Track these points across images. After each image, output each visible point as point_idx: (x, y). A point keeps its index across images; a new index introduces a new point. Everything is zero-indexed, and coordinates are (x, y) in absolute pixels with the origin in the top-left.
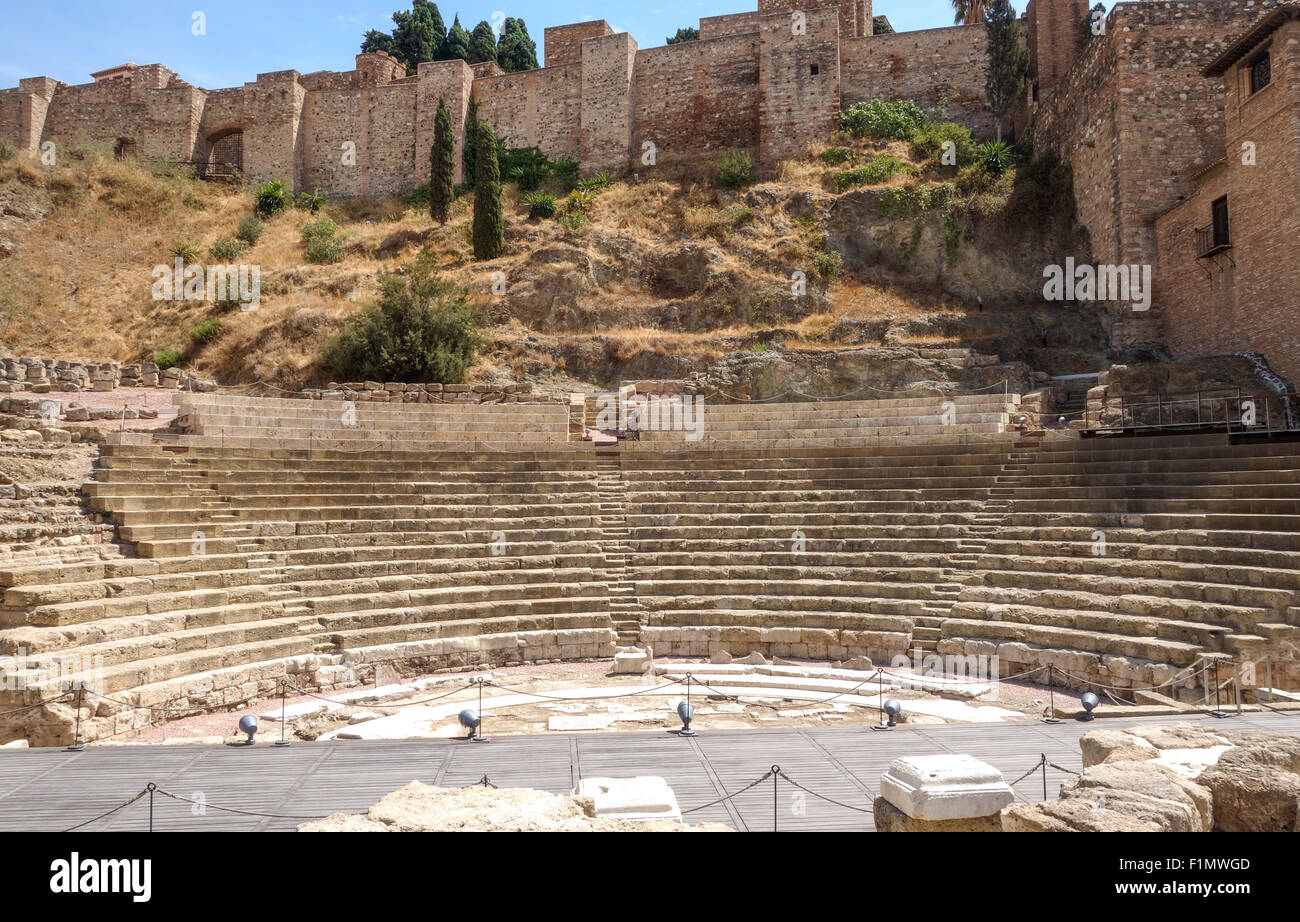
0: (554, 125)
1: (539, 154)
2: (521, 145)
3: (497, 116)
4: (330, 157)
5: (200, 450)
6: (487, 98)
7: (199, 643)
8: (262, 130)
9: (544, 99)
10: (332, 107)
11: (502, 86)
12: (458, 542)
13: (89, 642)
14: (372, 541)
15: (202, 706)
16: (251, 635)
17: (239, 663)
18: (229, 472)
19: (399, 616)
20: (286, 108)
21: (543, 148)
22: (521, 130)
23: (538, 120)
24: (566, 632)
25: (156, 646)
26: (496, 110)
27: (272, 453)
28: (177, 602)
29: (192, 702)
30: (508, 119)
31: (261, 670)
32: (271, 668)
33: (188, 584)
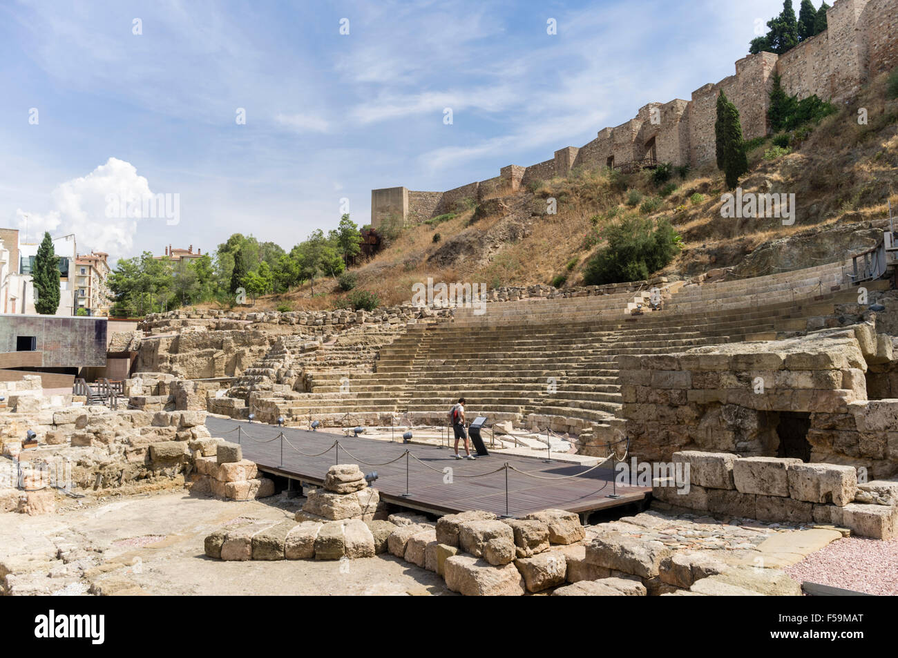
0: (824, 76)
1: (817, 99)
2: (805, 96)
3: (791, 81)
4: (702, 138)
5: (441, 329)
6: (785, 70)
7: (353, 403)
8: (663, 134)
9: (817, 59)
10: (701, 107)
11: (792, 59)
12: (508, 370)
13: (316, 399)
14: (470, 369)
15: (339, 424)
16: (376, 402)
17: (361, 411)
18: (442, 338)
19: (442, 401)
20: (674, 116)
21: (819, 95)
22: (805, 85)
23: (814, 75)
24: (499, 413)
25: (335, 402)
26: (791, 76)
27: (472, 329)
28: (362, 388)
29: (335, 423)
30: (797, 80)
31: (367, 415)
32: (371, 415)
33: (375, 382)
